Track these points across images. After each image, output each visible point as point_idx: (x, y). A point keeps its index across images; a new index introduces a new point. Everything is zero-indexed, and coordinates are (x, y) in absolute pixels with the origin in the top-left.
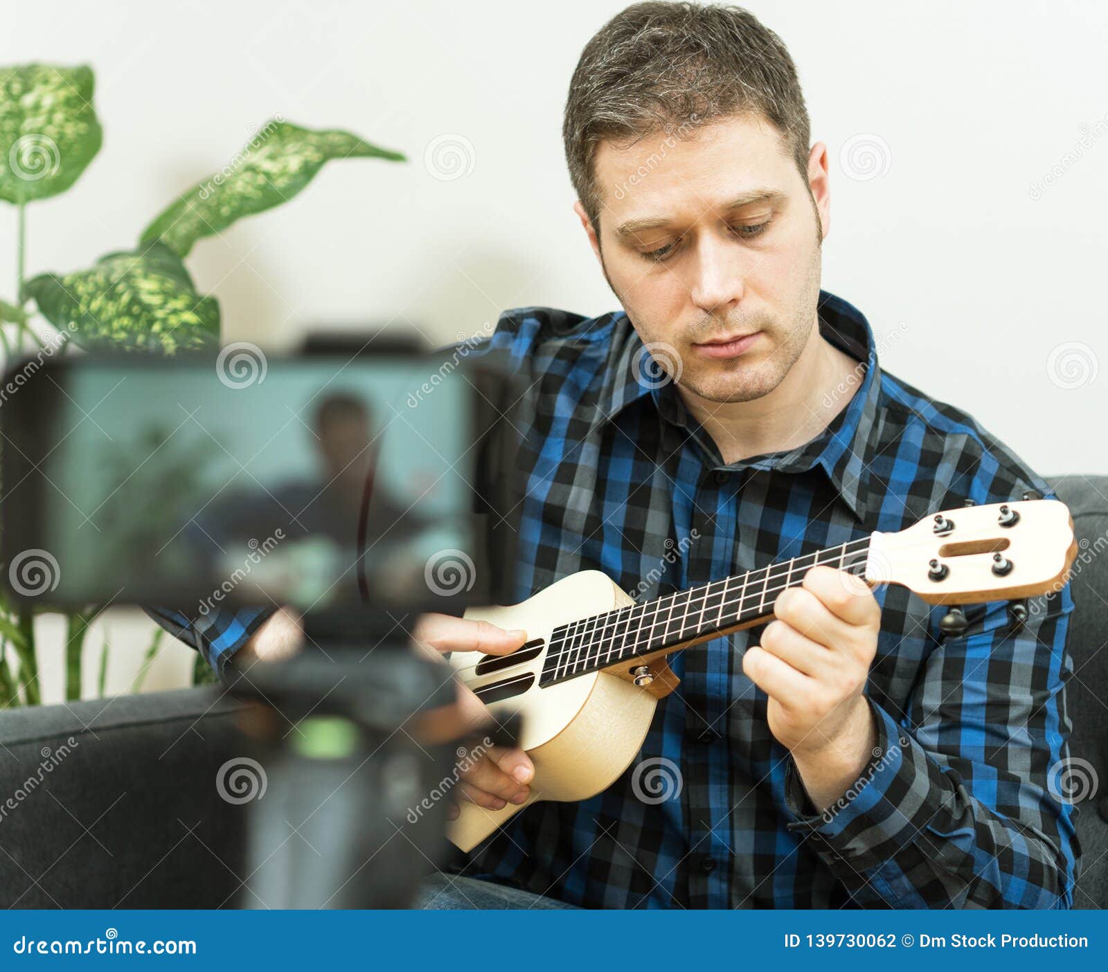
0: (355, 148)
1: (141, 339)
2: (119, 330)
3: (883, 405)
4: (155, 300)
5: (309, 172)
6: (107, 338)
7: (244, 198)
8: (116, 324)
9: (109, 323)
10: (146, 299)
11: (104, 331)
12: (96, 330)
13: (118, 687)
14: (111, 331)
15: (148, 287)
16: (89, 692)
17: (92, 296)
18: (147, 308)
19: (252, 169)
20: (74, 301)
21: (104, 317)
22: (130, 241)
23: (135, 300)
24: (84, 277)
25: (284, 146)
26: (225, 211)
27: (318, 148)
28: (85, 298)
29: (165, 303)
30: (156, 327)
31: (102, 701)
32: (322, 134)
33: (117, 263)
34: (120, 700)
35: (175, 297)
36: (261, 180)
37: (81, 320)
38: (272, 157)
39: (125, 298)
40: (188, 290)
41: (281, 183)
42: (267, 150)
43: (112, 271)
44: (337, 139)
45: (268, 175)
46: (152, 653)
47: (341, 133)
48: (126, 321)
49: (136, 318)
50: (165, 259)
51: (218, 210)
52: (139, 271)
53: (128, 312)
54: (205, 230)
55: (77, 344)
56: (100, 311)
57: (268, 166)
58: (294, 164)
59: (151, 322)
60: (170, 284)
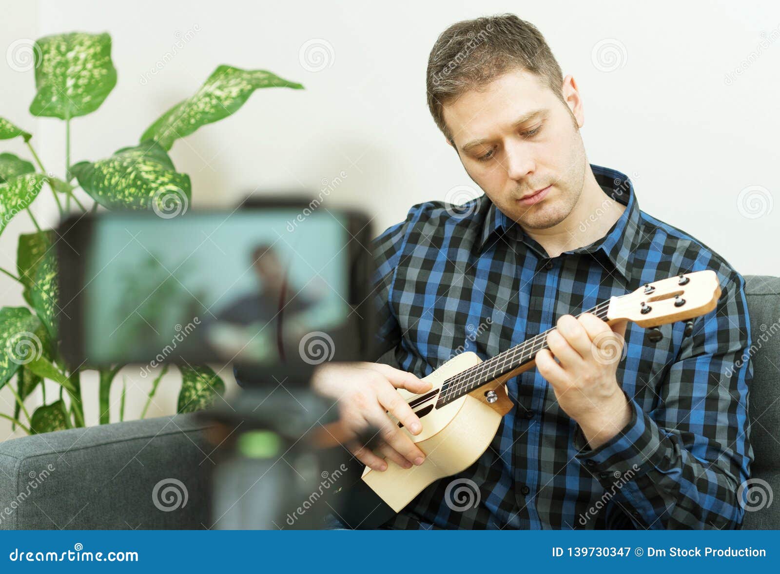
0: (272, 81)
1: (142, 201)
2: (129, 195)
3: (642, 224)
4: (151, 177)
5: (244, 96)
6: (121, 201)
7: (204, 113)
8: (127, 192)
9: (123, 191)
10: (145, 176)
11: (119, 197)
12: (115, 196)
13: (132, 415)
14: (124, 196)
15: (146, 169)
16: (114, 418)
17: (112, 175)
18: (146, 182)
19: (209, 95)
20: (102, 178)
21: (119, 188)
22: (135, 141)
23: (138, 177)
24: (107, 163)
25: (228, 81)
26: (193, 121)
27: (249, 82)
28: (108, 176)
29: (157, 178)
30: (152, 194)
31: (122, 424)
32: (251, 73)
33: (127, 155)
34: (133, 423)
35: (163, 176)
36: (214, 102)
37: (105, 190)
38: (220, 88)
39: (132, 176)
40: (171, 171)
41: (227, 103)
42: (218, 83)
43: (124, 159)
44: (261, 76)
45: (218, 98)
46: (152, 394)
47: (264, 72)
48: (133, 190)
49: (139, 188)
50: (157, 152)
51: (189, 121)
52: (140, 160)
53: (134, 185)
54: (181, 133)
55: (103, 205)
56: (117, 184)
57: (218, 93)
58: (235, 92)
59: (148, 190)
60: (160, 167)
